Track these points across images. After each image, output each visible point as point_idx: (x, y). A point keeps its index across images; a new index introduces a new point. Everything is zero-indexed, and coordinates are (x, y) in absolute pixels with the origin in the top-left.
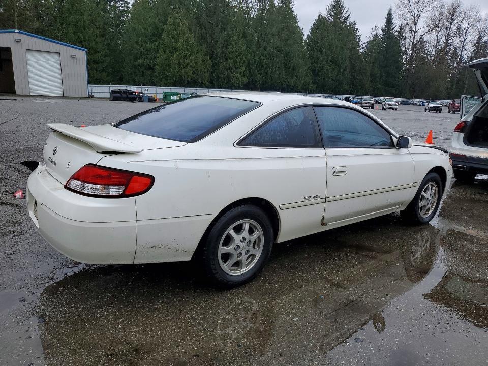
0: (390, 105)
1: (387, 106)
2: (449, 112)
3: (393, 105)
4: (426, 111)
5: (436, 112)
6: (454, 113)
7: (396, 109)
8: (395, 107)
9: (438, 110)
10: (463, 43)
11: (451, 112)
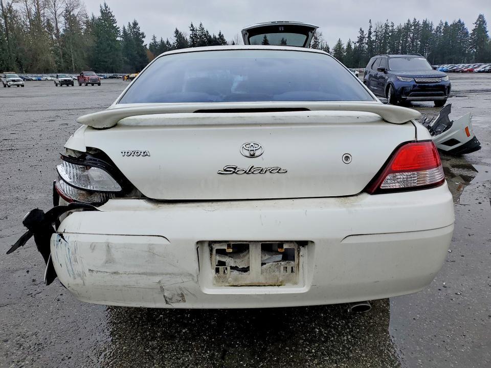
0: (14, 81)
1: (12, 83)
2: (80, 85)
3: (18, 81)
4: (57, 86)
5: (68, 86)
6: (87, 85)
7: (23, 86)
8: (21, 83)
9: (68, 83)
10: (55, 14)
11: (83, 84)
